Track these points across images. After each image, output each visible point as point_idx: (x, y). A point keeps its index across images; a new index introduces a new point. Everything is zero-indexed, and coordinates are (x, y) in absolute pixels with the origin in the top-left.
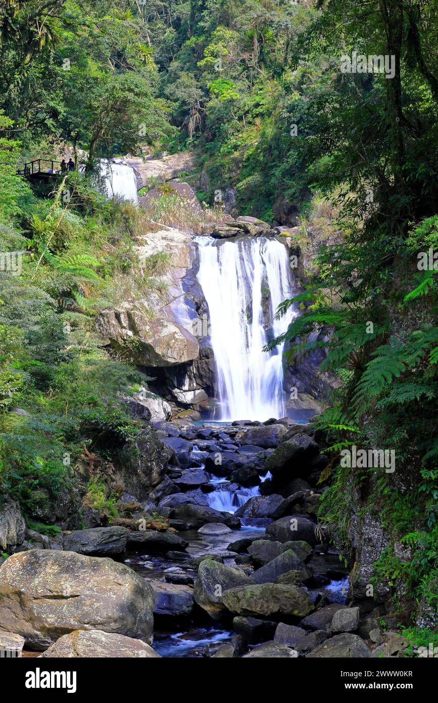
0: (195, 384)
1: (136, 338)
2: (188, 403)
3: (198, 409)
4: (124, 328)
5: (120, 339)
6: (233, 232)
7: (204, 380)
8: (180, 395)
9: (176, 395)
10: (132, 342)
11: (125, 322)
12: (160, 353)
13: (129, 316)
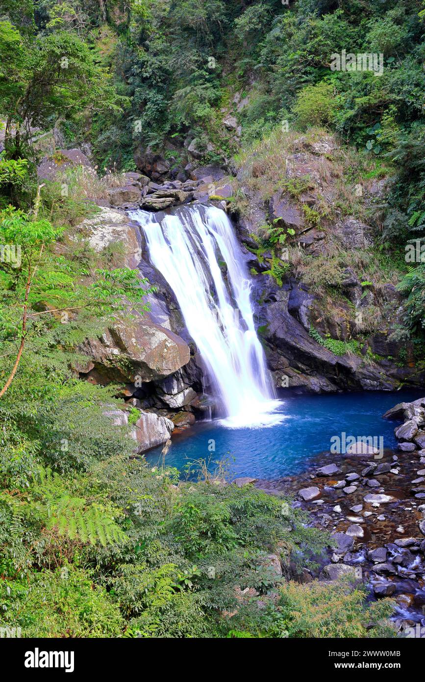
0: (182, 385)
1: (124, 355)
2: (180, 406)
3: (190, 410)
4: (108, 346)
5: (105, 361)
6: (168, 203)
7: (192, 378)
8: (171, 400)
9: (168, 402)
10: (121, 361)
11: (108, 340)
12: (155, 368)
13: (112, 332)
